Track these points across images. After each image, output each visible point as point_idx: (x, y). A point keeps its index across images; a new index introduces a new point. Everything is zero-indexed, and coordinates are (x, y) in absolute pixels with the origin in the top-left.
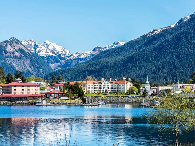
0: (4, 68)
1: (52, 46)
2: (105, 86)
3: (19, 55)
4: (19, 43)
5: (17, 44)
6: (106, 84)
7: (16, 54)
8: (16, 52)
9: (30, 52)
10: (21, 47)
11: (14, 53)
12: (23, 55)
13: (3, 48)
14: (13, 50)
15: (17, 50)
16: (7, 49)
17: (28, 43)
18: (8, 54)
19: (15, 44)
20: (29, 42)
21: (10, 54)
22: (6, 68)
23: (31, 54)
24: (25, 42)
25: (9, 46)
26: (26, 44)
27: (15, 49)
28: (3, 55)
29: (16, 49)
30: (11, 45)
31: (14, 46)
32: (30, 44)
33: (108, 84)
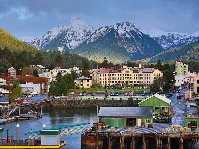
2: (125, 76)
3: (130, 37)
4: (131, 25)
5: (129, 26)
6: (128, 73)
7: (128, 36)
8: (127, 34)
9: (141, 34)
10: (132, 28)
11: (125, 35)
12: (135, 36)
13: (115, 30)
14: (124, 32)
15: (128, 32)
18: (120, 36)
19: (126, 26)
23: (142, 36)
25: (120, 28)
27: (126, 31)
28: (114, 37)
30: (122, 27)
31: (125, 28)
33: (130, 73)
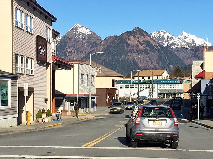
0: (124, 65)
1: (190, 38)
3: (144, 48)
4: (145, 34)
5: (143, 35)
8: (140, 46)
9: (158, 45)
10: (147, 38)
11: (138, 47)
12: (148, 49)
13: (125, 40)
15: (142, 43)
16: (129, 42)
17: (158, 35)
18: (131, 48)
19: (139, 36)
20: (160, 33)
21: (133, 47)
22: (127, 65)
23: (159, 48)
24: (155, 34)
25: (132, 39)
26: (157, 36)
28: (124, 48)
29: (140, 41)
31: (138, 38)
32: (162, 36)
